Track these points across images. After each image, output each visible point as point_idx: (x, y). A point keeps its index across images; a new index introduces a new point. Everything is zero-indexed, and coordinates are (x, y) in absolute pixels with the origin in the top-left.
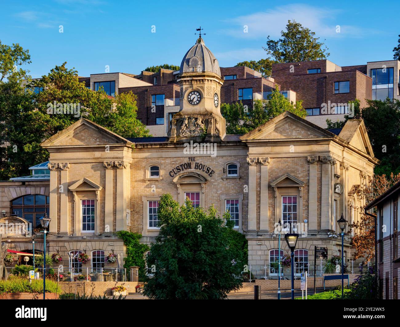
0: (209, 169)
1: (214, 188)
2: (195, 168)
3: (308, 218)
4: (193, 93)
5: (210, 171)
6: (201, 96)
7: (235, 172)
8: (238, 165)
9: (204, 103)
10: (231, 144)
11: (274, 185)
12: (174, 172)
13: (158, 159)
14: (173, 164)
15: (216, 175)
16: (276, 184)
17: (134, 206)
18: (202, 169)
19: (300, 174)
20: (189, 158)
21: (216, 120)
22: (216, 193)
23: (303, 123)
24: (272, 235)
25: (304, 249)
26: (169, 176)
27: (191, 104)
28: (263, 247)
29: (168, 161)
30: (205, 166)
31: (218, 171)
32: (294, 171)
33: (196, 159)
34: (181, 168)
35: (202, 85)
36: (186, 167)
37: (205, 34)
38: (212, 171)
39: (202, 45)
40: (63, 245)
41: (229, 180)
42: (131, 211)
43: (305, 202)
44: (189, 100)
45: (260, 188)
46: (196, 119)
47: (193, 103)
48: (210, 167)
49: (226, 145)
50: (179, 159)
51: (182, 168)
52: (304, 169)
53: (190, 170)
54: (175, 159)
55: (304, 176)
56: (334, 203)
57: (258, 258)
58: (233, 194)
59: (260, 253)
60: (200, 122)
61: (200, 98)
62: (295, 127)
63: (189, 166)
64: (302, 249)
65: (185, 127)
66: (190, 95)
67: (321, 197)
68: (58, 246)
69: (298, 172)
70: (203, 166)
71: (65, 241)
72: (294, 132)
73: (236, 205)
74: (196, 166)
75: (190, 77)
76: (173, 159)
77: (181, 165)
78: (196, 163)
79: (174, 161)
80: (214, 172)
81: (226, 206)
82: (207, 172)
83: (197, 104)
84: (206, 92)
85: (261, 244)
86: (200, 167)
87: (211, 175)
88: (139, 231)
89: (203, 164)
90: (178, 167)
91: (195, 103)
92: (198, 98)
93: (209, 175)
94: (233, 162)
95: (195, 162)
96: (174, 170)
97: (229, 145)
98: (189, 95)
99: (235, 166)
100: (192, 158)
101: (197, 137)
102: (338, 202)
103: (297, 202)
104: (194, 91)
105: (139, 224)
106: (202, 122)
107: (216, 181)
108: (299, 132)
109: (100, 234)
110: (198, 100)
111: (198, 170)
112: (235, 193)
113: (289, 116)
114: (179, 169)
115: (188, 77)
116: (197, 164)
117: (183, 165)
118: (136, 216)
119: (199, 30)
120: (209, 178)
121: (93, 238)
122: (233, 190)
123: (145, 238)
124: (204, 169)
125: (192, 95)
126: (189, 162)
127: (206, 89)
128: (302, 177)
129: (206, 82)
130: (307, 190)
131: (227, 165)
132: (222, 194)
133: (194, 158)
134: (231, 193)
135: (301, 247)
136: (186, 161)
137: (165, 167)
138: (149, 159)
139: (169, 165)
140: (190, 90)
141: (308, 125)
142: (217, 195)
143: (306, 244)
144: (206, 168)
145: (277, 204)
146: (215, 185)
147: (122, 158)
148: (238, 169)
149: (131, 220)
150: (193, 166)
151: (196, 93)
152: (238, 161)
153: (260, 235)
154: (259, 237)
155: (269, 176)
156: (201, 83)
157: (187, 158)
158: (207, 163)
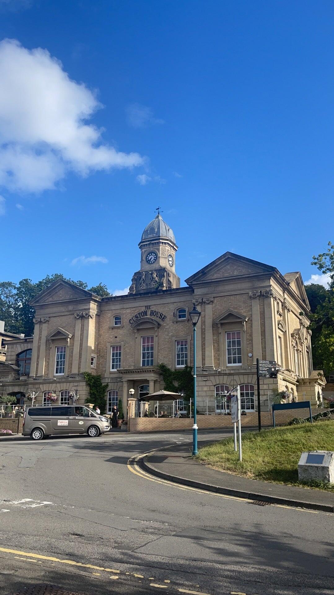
0: (162, 315)
1: (166, 331)
2: (150, 315)
3: (253, 352)
4: (150, 254)
5: (163, 317)
6: (156, 256)
7: (184, 316)
8: (187, 310)
9: (159, 261)
10: (180, 291)
11: (218, 321)
12: (133, 320)
13: (120, 310)
14: (133, 313)
15: (167, 320)
16: (220, 320)
17: (100, 351)
18: (156, 316)
19: (242, 310)
20: (146, 307)
21: (168, 274)
22: (168, 335)
23: (244, 261)
24: (217, 370)
25: (250, 383)
26: (129, 323)
27: (149, 263)
28: (208, 383)
29: (128, 311)
30: (159, 313)
31: (169, 316)
32: (237, 308)
33: (151, 307)
35: (157, 247)
36: (143, 314)
37: (162, 212)
38: (165, 316)
39: (160, 219)
40: (39, 387)
41: (179, 323)
42: (97, 356)
43: (249, 336)
44: (147, 260)
45: (205, 327)
46: (152, 274)
47: (150, 262)
48: (163, 313)
49: (176, 292)
50: (137, 308)
51: (140, 316)
52: (247, 305)
53: (145, 316)
54: (134, 309)
55: (247, 311)
56: (278, 340)
57: (204, 394)
58: (182, 335)
59: (205, 389)
60: (155, 276)
61: (156, 257)
62: (236, 267)
63: (145, 313)
64: (248, 383)
65: (143, 281)
67: (265, 330)
68: (35, 387)
69: (241, 308)
70: (157, 313)
71: (40, 383)
72: (236, 271)
73: (185, 345)
74: (151, 313)
75: (148, 241)
76: (133, 309)
77: (139, 314)
78: (151, 310)
79: (133, 311)
80: (166, 317)
81: (176, 347)
82: (160, 317)
83: (154, 262)
84: (161, 252)
85: (206, 379)
86: (155, 314)
87: (163, 320)
88: (103, 373)
89: (157, 311)
90: (137, 315)
91: (152, 262)
92: (155, 258)
93: (162, 320)
94: (182, 307)
96: (133, 318)
97: (178, 291)
98: (147, 256)
99: (185, 311)
100: (148, 307)
101: (152, 288)
102: (282, 339)
103: (241, 337)
105: (103, 367)
106: (157, 276)
107: (168, 324)
108: (240, 270)
109: (67, 376)
110: (154, 259)
111: (153, 316)
112: (184, 334)
113: (230, 256)
114: (137, 317)
115: (146, 241)
116: (152, 312)
117: (140, 313)
118: (101, 360)
119: (158, 209)
120: (161, 323)
121: (62, 380)
122: (182, 332)
123: (107, 379)
124: (158, 315)
125: (150, 256)
126: (145, 310)
127: (161, 249)
128: (245, 312)
129: (161, 245)
130: (250, 325)
131: (177, 310)
132: (172, 336)
133: (150, 306)
134: (180, 335)
135: (246, 382)
136: (143, 309)
137: (126, 316)
138: (113, 311)
139: (129, 314)
140: (148, 252)
141: (248, 263)
142: (168, 337)
143: (251, 379)
144: (160, 314)
145: (221, 340)
146: (167, 328)
147: (89, 309)
148: (186, 313)
149: (97, 363)
150: (149, 313)
151: (153, 254)
152: (187, 305)
153: (205, 371)
154: (205, 373)
155: (213, 315)
156: (157, 245)
157: (144, 307)
158: (160, 310)
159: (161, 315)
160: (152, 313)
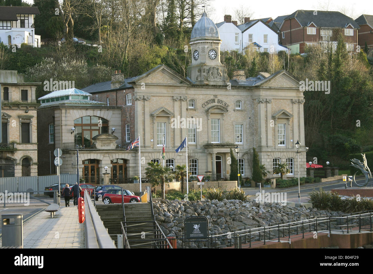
1: (229, 116)
2: (218, 103)
9: (218, 58)
12: (205, 105)
14: (204, 99)
15: (230, 108)
22: (230, 120)
26: (202, 107)
29: (201, 97)
30: (224, 102)
31: (231, 105)
33: (218, 97)
34: (209, 102)
35: (217, 46)
36: (212, 101)
38: (228, 105)
40: (148, 155)
41: (237, 111)
44: (209, 55)
46: (218, 69)
47: (212, 58)
48: (227, 103)
53: (214, 103)
59: (268, 160)
60: (220, 71)
61: (216, 55)
63: (214, 101)
65: (211, 74)
66: (210, 52)
68: (144, 156)
70: (222, 101)
71: (149, 152)
75: (211, 40)
79: (205, 97)
83: (214, 59)
90: (207, 101)
95: (217, 99)
96: (205, 103)
100: (216, 96)
103: (285, 128)
104: (212, 50)
110: (214, 56)
111: (220, 104)
114: (208, 103)
117: (210, 100)
124: (223, 104)
126: (214, 98)
135: (290, 157)
136: (212, 97)
137: (199, 101)
138: (189, 95)
139: (202, 100)
140: (209, 49)
150: (216, 101)
152: (242, 99)
156: (217, 45)
157: (213, 96)
158: (224, 99)
159: (225, 104)
160: (219, 101)
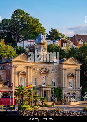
22: (50, 77)
38: (49, 70)
43: (75, 80)
45: (65, 76)
50: (41, 66)
63: (43, 68)
83: (44, 51)
89: (47, 68)
96: (40, 69)
100: (44, 67)
104: (44, 48)
107: (50, 73)
130: (75, 77)
131: (52, 69)
152: (55, 68)
155: (67, 73)
